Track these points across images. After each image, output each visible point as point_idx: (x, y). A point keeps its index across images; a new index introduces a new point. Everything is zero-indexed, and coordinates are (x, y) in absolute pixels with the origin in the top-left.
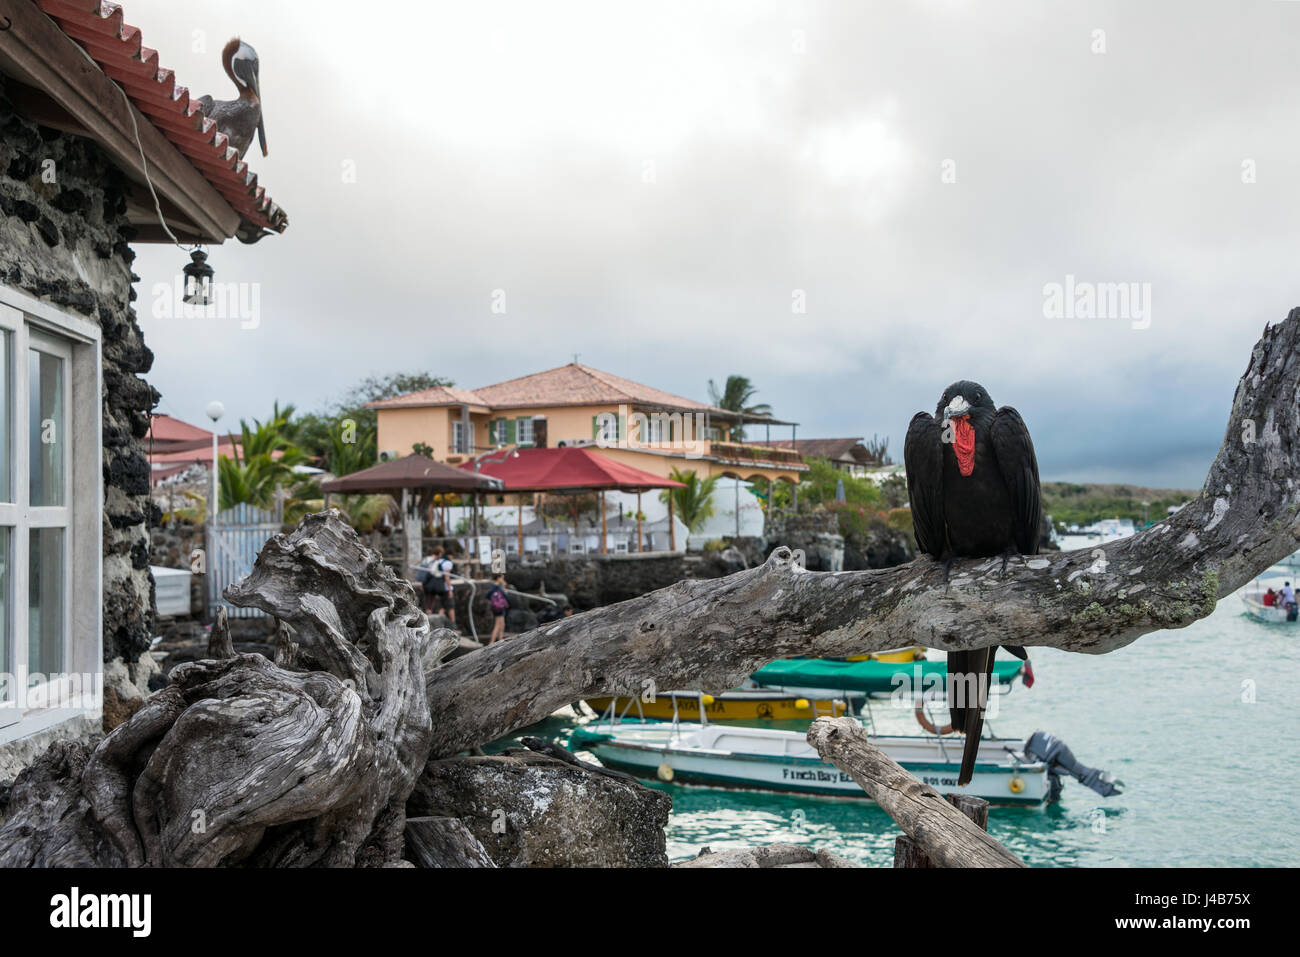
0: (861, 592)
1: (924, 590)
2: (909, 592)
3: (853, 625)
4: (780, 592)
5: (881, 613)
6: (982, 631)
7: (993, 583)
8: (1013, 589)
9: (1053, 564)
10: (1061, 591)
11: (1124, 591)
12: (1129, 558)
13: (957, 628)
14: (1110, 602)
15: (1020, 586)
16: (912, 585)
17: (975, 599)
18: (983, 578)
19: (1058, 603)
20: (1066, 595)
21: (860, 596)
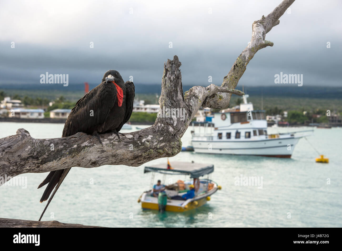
0: (62, 147)
1: (93, 146)
2: (86, 146)
3: (60, 159)
4: (29, 147)
5: (73, 155)
6: (107, 160)
7: (116, 143)
8: (124, 145)
9: (134, 136)
10: (141, 146)
11: (159, 145)
12: (158, 134)
13: (99, 159)
14: (156, 149)
15: (126, 144)
16: (86, 143)
17: (110, 148)
18: (113, 141)
19: (139, 149)
20: (142, 147)
21: (62, 148)
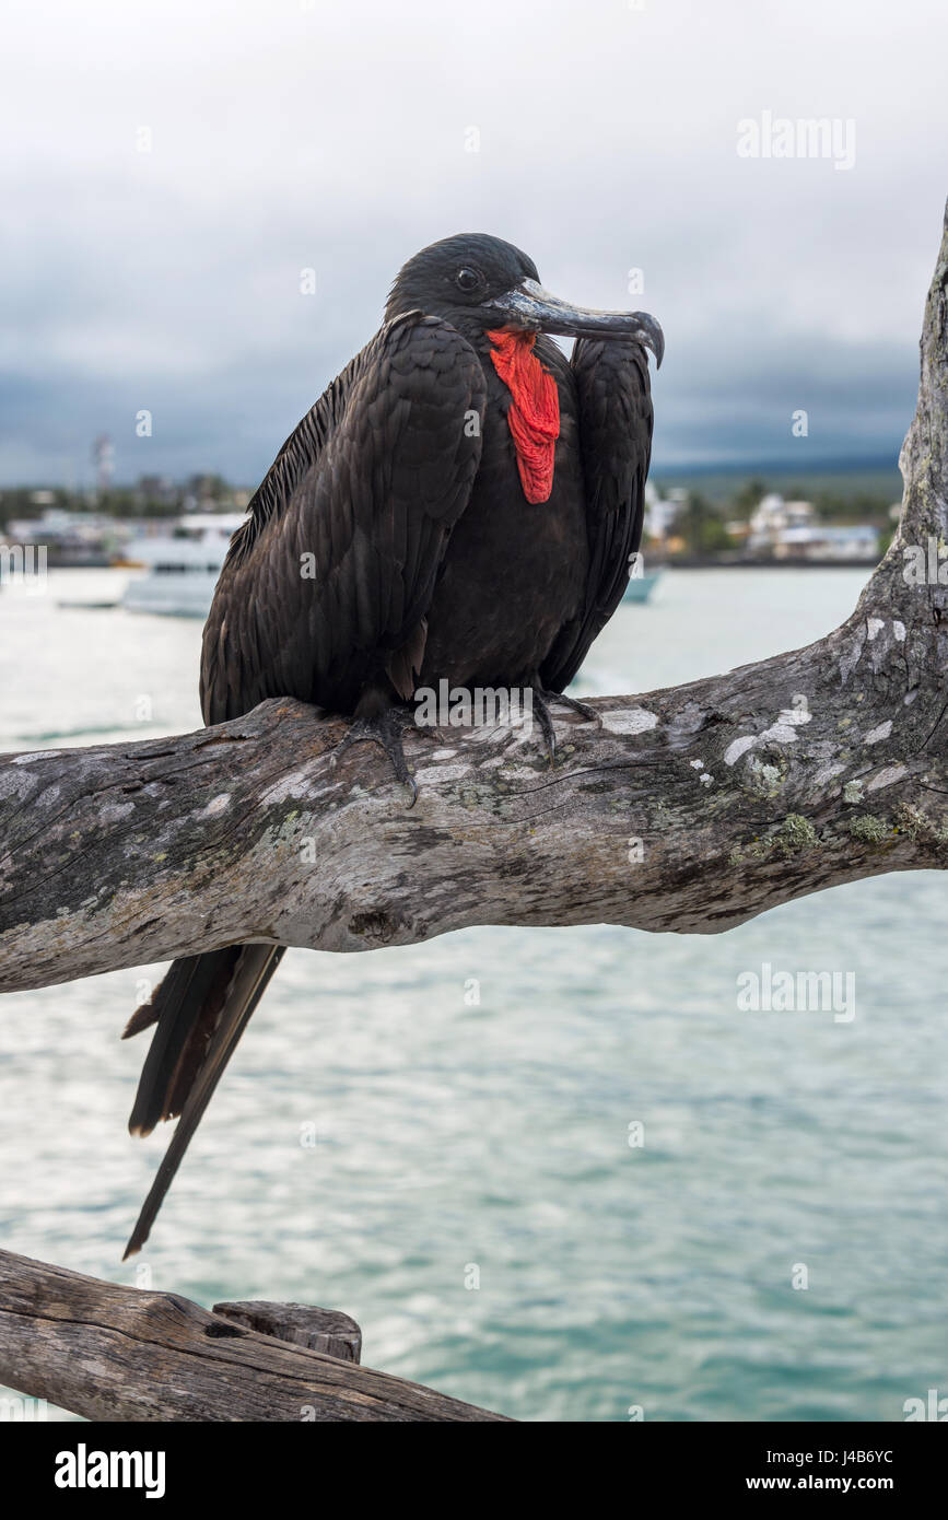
0: (124, 810)
1: (342, 799)
2: (292, 804)
3: (105, 901)
5: (202, 867)
6: (470, 897)
7: (527, 774)
8: (583, 788)
9: (665, 720)
10: (714, 790)
11: (858, 783)
12: (854, 703)
13: (405, 892)
14: (834, 809)
15: (597, 778)
16: (294, 785)
17: (481, 816)
18: (497, 762)
19: (701, 819)
20: (725, 799)
21: (121, 822)
